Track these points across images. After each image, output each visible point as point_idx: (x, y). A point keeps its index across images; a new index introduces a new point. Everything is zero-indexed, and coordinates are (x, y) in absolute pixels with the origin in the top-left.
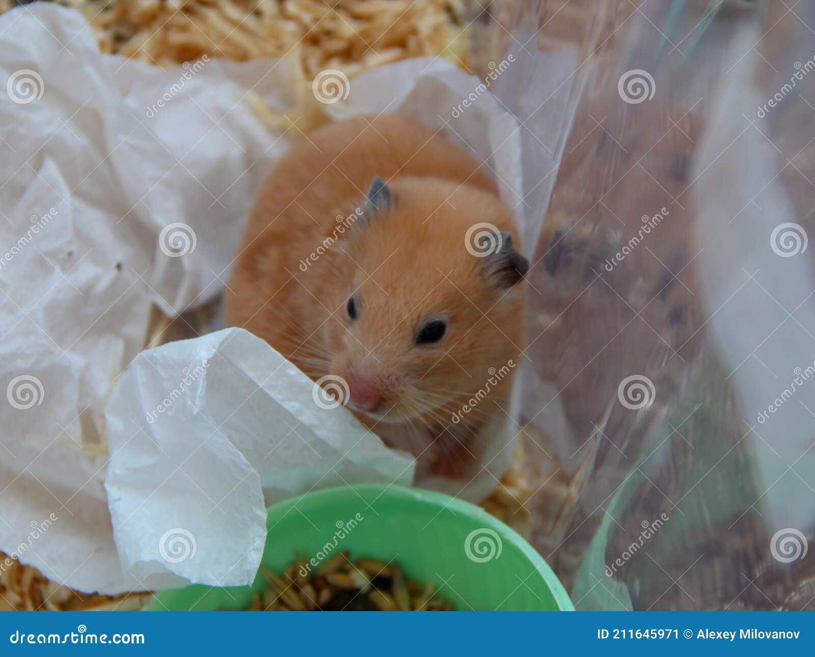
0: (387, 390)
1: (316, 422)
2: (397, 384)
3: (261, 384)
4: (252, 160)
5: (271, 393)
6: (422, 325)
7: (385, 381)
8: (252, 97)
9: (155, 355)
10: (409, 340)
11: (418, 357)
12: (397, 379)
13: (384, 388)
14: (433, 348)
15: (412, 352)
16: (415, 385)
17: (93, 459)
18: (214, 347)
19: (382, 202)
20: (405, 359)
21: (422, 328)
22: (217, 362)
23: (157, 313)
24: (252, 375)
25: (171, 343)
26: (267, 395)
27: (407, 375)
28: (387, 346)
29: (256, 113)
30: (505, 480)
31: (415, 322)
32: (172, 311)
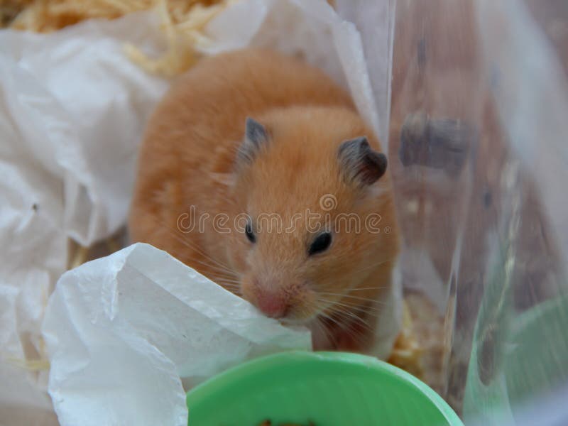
0: (291, 298)
1: (218, 315)
2: (298, 292)
3: (168, 289)
4: (137, 105)
5: (178, 296)
6: (311, 241)
7: (288, 291)
8: (129, 48)
9: (75, 274)
10: (303, 253)
11: (313, 266)
12: (298, 287)
13: (288, 298)
14: (324, 256)
15: (307, 263)
16: (314, 290)
17: (37, 373)
18: (122, 261)
19: (260, 137)
20: (302, 270)
21: (312, 242)
22: (128, 273)
23: (74, 247)
24: (158, 282)
25: (88, 263)
26: (175, 297)
27: (306, 282)
28: (285, 262)
29: (135, 62)
30: (398, 345)
31: (306, 238)
32: (86, 242)
